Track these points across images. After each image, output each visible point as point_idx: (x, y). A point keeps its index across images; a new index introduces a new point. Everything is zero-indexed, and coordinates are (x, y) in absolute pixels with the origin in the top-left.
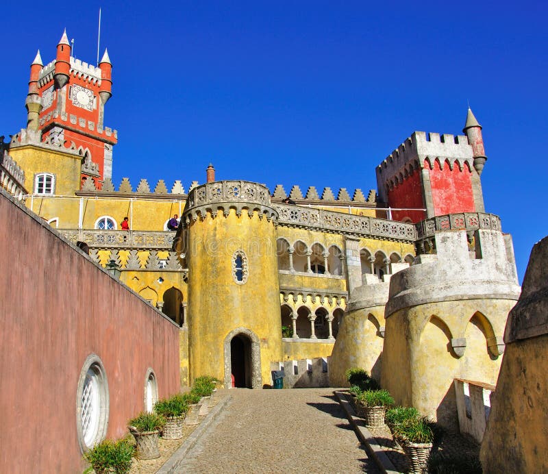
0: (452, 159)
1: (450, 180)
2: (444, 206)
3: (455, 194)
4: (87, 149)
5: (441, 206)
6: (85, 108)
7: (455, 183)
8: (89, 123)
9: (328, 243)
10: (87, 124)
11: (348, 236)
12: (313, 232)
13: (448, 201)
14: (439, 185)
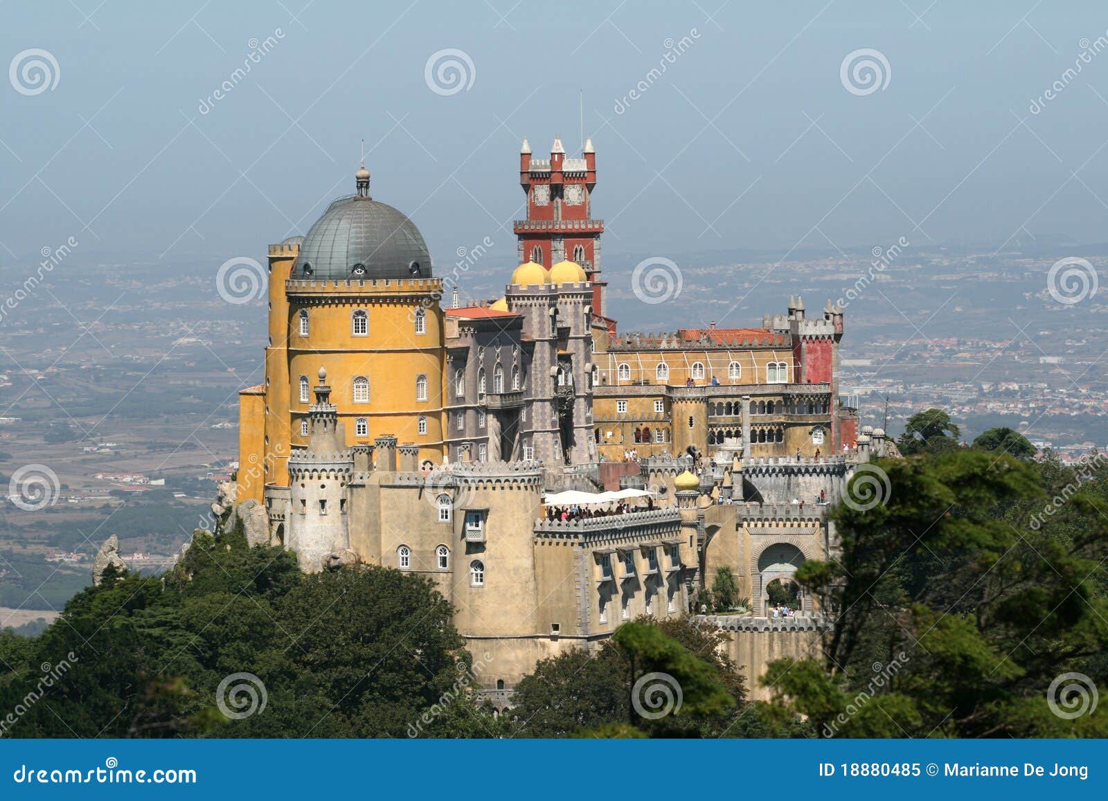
1: (819, 348)
3: (820, 356)
4: (581, 246)
6: (576, 204)
8: (582, 222)
10: (580, 224)
11: (743, 397)
14: (810, 351)
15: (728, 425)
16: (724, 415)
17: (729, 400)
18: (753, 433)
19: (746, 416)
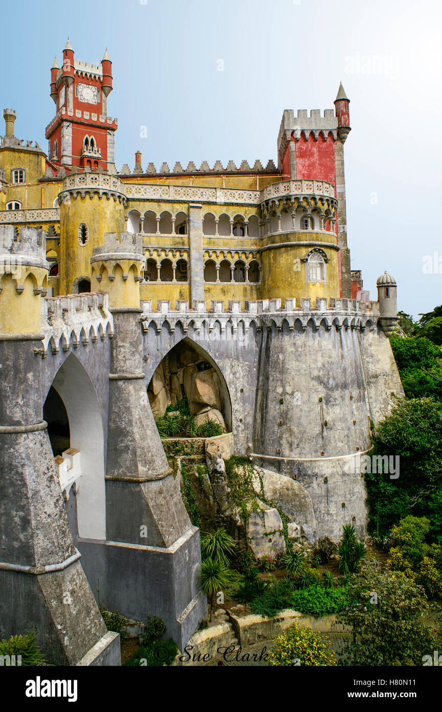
0: (316, 130)
1: (315, 150)
2: (306, 172)
3: (318, 162)
4: (92, 137)
5: (303, 172)
6: (90, 102)
7: (319, 151)
8: (93, 114)
9: (175, 210)
10: (91, 115)
11: (191, 204)
12: (162, 204)
13: (311, 168)
14: (302, 154)
15: (164, 250)
16: (158, 233)
17: (166, 207)
18: (210, 264)
19: (198, 238)
